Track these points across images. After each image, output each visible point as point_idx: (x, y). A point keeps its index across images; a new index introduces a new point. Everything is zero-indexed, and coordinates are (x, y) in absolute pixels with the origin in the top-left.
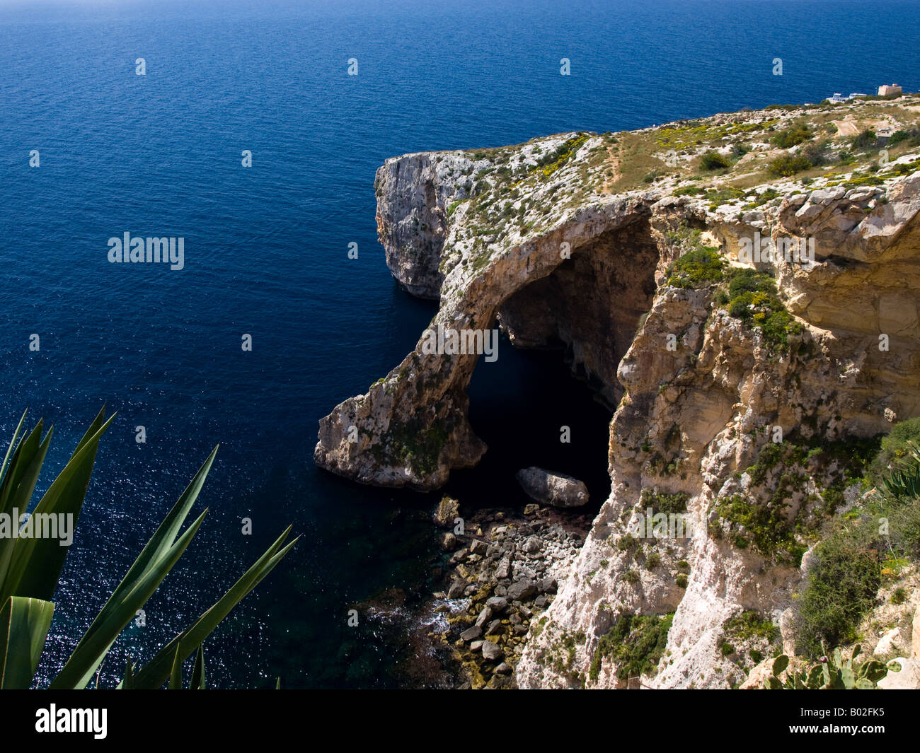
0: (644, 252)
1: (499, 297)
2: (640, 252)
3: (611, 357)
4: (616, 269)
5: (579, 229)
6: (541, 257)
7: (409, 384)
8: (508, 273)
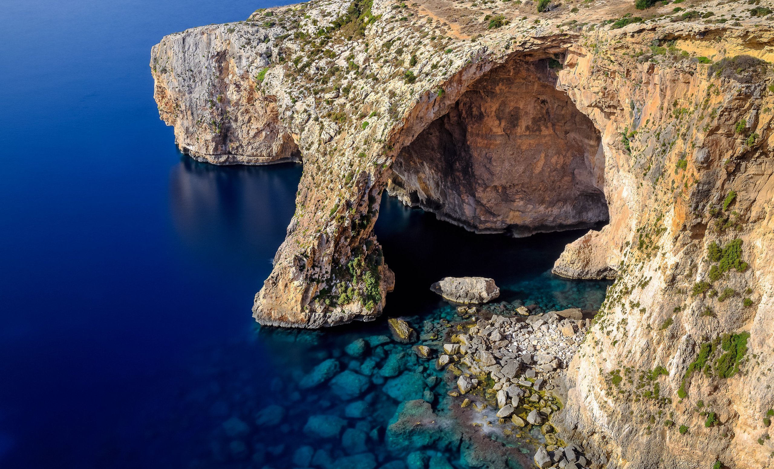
0: (500, 84)
1: (410, 138)
2: (498, 85)
3: (462, 178)
4: (471, 104)
5: (473, 70)
6: (444, 97)
7: (345, 229)
8: (419, 116)
